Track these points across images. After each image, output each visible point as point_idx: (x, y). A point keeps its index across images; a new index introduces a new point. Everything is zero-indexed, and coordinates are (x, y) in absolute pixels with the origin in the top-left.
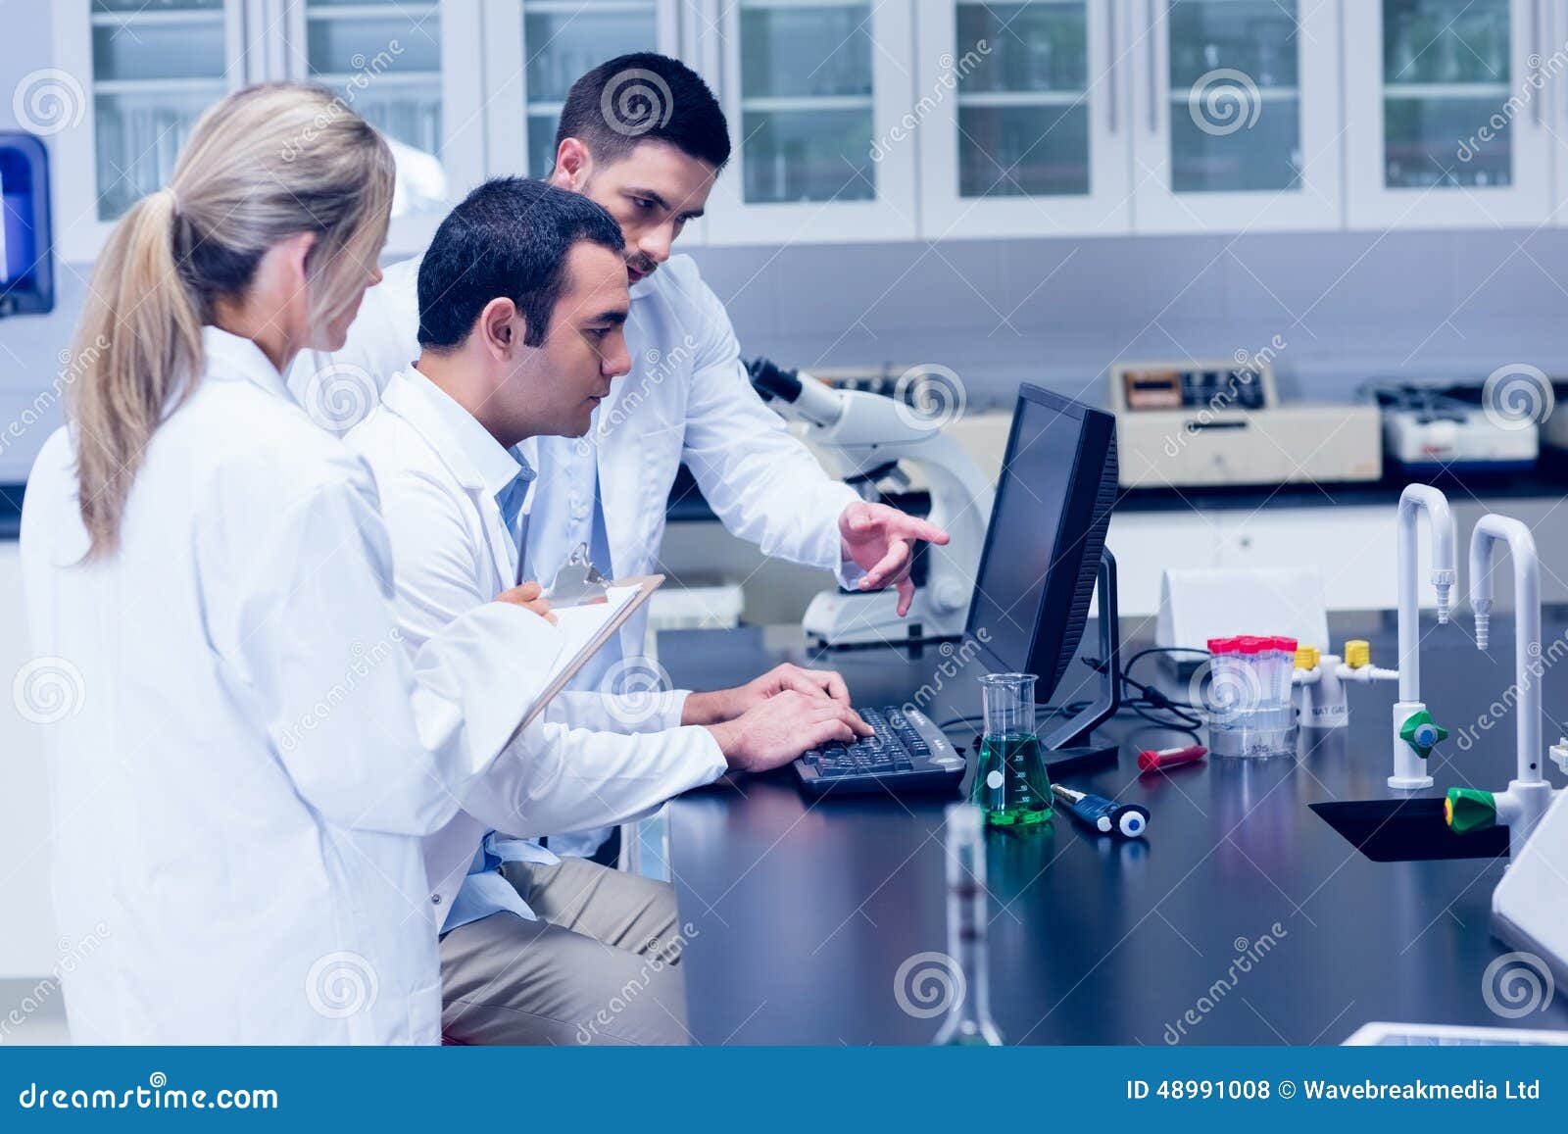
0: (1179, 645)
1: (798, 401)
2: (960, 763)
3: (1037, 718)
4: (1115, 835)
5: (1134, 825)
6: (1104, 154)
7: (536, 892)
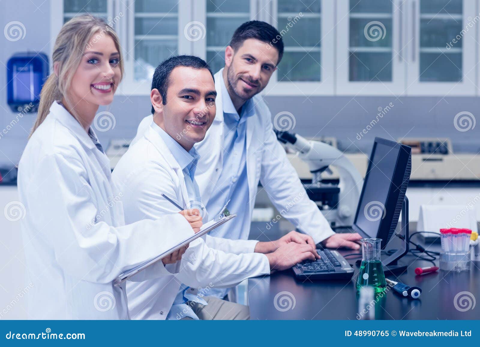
0: (426, 230)
1: (295, 144)
2: (351, 270)
3: (381, 254)
4: (409, 297)
5: (416, 294)
6: (397, 68)
7: (199, 310)
